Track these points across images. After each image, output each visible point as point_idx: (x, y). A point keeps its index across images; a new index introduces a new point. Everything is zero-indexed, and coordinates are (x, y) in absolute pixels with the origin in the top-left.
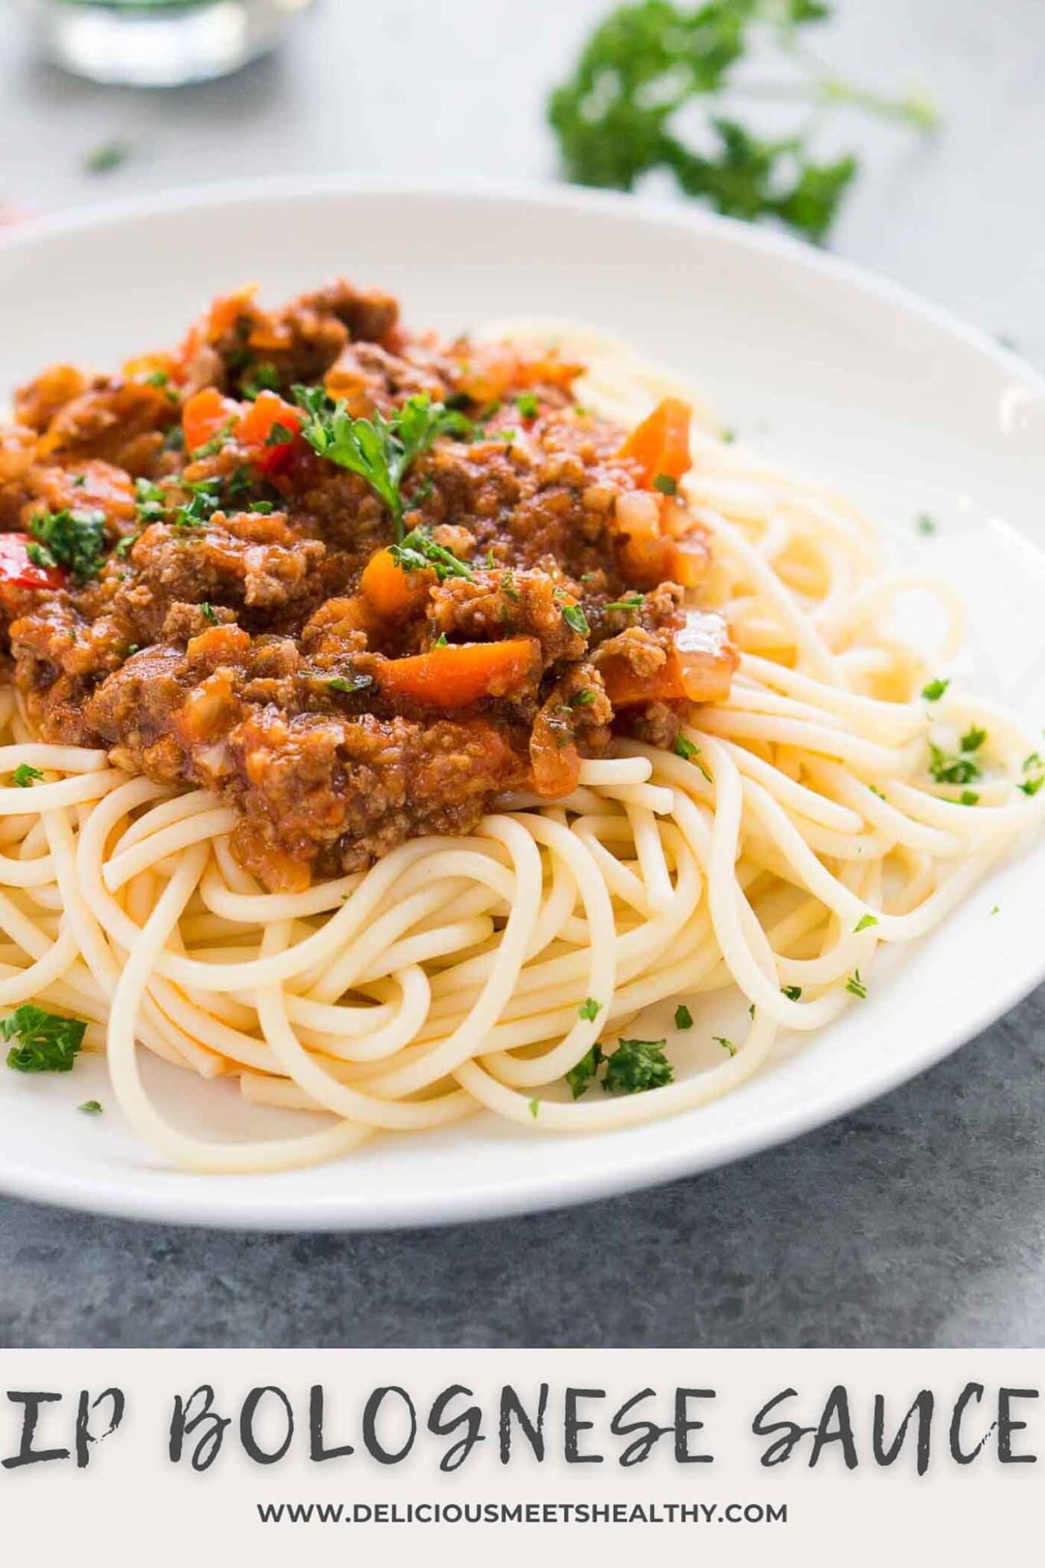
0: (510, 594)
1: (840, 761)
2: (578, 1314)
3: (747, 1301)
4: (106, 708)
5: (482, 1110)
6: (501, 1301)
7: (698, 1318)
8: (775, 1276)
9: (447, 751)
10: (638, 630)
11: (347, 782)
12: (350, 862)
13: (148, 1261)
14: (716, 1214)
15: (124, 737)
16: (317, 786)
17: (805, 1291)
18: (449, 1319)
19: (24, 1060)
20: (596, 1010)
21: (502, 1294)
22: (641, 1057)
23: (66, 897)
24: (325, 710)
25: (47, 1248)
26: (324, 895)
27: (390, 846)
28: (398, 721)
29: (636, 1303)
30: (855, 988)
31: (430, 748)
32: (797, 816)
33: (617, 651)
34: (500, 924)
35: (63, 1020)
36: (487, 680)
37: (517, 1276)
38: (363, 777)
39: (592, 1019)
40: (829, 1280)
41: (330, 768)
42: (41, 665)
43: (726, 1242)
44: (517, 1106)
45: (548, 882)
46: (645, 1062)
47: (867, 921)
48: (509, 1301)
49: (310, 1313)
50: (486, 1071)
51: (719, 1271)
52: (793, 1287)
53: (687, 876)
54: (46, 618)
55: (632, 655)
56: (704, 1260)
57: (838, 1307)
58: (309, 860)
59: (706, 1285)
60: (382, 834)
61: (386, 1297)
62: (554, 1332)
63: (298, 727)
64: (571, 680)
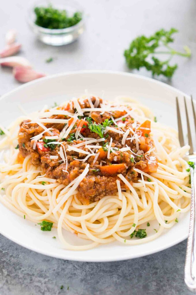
0: (122, 156)
1: (174, 182)
2: (132, 274)
3: (158, 272)
4: (57, 173)
5: (116, 240)
6: (119, 271)
7: (150, 275)
8: (163, 268)
9: (112, 182)
10: (142, 161)
11: (96, 187)
12: (96, 199)
13: (63, 262)
14: (153, 257)
15: (60, 178)
16: (91, 188)
17: (168, 271)
18: (111, 274)
19: (43, 229)
20: (135, 225)
21: (119, 270)
22: (142, 232)
23: (50, 202)
24: (92, 175)
25: (47, 259)
26: (92, 205)
27: (102, 197)
28: (103, 176)
29: (141, 272)
30: (176, 221)
31: (109, 182)
32: (167, 192)
33: (138, 164)
34: (120, 209)
35: (49, 223)
36: (118, 170)
37: (122, 267)
38: (98, 187)
39: (134, 227)
40: (171, 269)
41: (93, 185)
42: (46, 164)
43: (155, 262)
44: (122, 240)
45: (127, 203)
46: (142, 233)
47: (179, 210)
48: (120, 271)
49: (89, 272)
50: (117, 234)
51: (154, 267)
52: (165, 270)
53: (150, 202)
54: (47, 157)
55: (141, 165)
56: (151, 265)
57: (173, 274)
58: (89, 199)
59: (152, 269)
60: (101, 195)
61: (101, 270)
62: (128, 277)
63: (88, 178)
64: (131, 170)
